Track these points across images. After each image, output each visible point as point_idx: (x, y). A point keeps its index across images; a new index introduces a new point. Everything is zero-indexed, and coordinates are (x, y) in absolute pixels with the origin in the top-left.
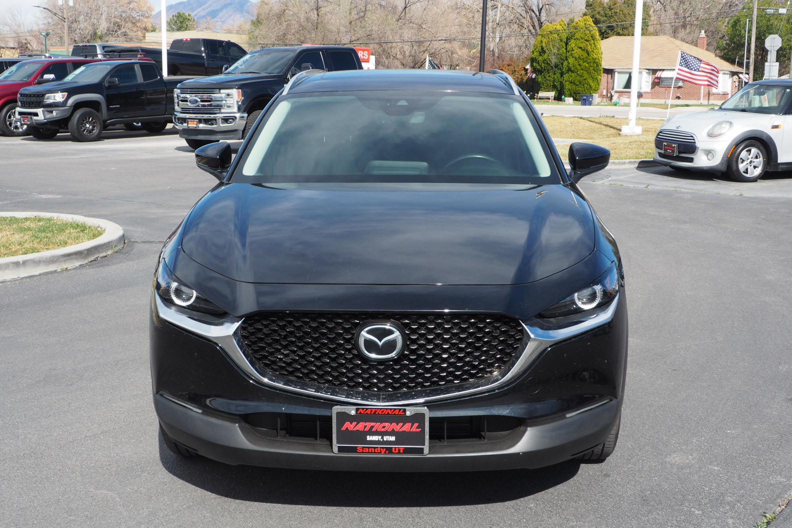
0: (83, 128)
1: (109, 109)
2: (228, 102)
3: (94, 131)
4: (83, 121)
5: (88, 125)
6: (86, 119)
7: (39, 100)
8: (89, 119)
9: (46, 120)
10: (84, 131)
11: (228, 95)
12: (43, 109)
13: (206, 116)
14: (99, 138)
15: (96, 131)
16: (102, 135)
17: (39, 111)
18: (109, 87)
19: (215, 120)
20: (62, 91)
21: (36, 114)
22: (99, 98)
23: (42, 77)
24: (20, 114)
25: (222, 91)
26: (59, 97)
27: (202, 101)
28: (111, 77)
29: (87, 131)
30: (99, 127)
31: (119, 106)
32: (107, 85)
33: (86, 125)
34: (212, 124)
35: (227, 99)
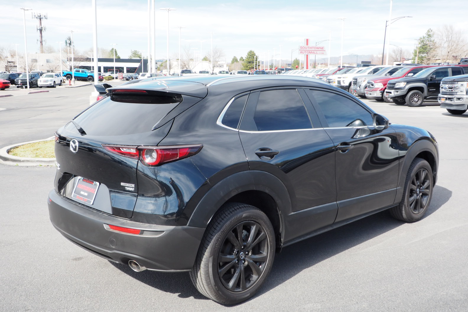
0: (413, 100)
1: (429, 91)
2: (461, 89)
3: (418, 102)
4: (413, 96)
5: (415, 99)
6: (415, 95)
7: (393, 86)
8: (417, 95)
9: (394, 96)
10: (413, 101)
11: (462, 85)
12: (394, 90)
13: (450, 96)
14: (421, 105)
15: (419, 102)
16: (423, 104)
17: (392, 91)
18: (431, 80)
19: (453, 98)
20: (404, 82)
21: (391, 93)
22: (424, 85)
23: (408, 75)
24: (387, 92)
25: (459, 83)
26: (402, 85)
27: (449, 88)
28: (432, 75)
29: (414, 102)
30: (421, 100)
31: (435, 90)
32: (429, 79)
33: (414, 99)
34: (451, 101)
35: (461, 87)
